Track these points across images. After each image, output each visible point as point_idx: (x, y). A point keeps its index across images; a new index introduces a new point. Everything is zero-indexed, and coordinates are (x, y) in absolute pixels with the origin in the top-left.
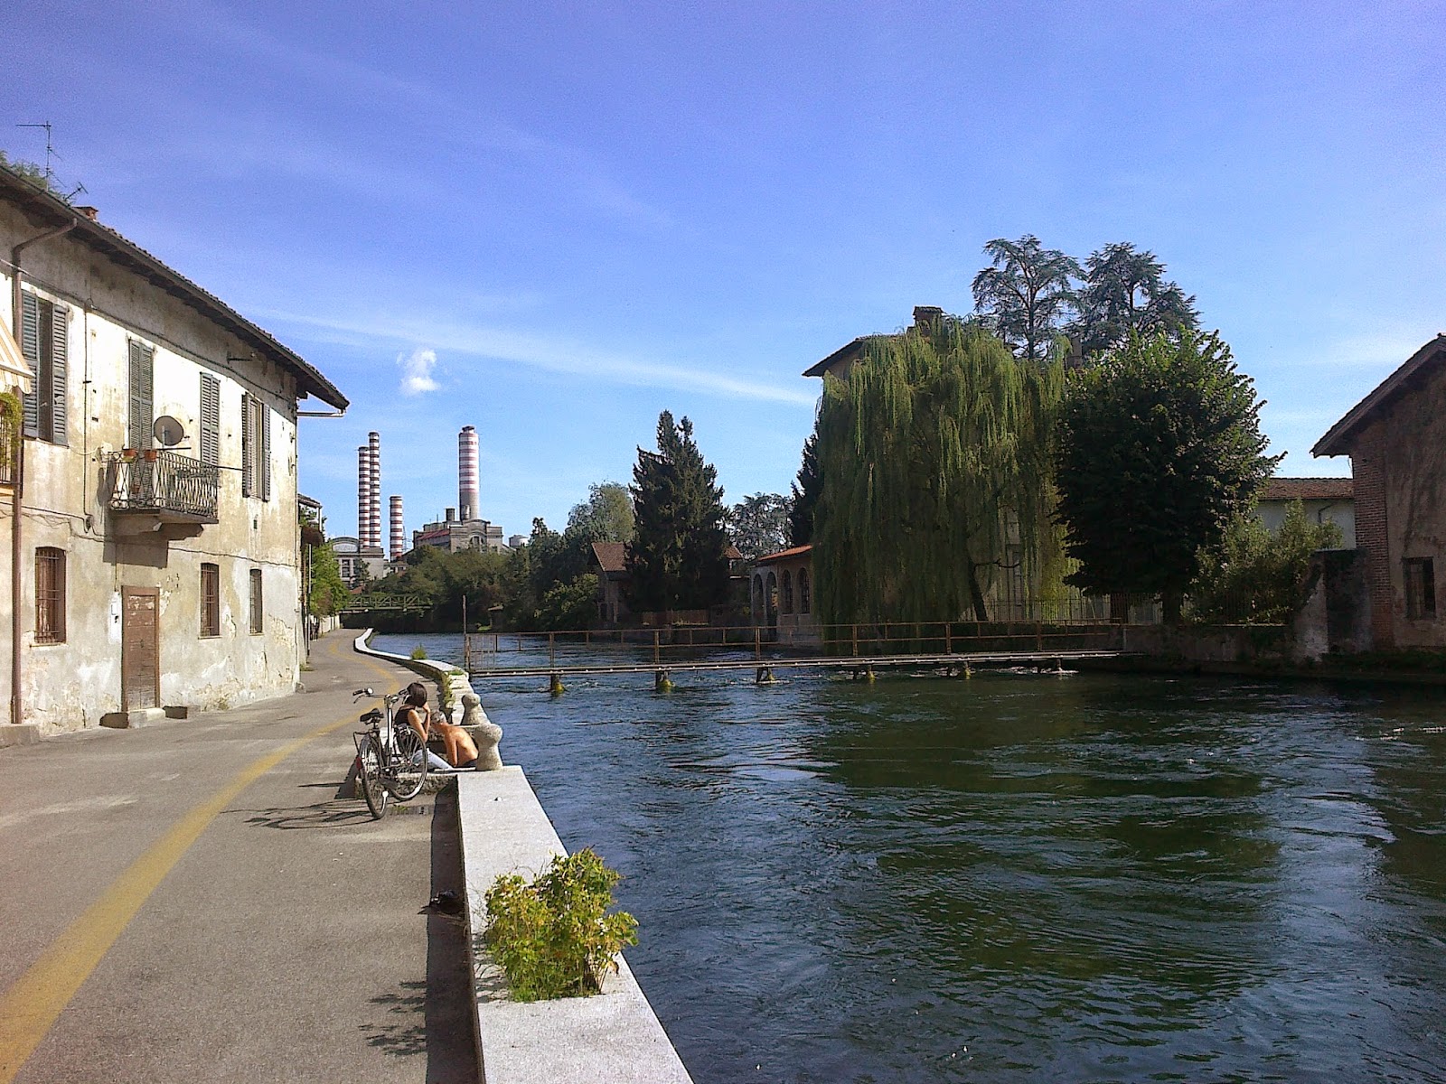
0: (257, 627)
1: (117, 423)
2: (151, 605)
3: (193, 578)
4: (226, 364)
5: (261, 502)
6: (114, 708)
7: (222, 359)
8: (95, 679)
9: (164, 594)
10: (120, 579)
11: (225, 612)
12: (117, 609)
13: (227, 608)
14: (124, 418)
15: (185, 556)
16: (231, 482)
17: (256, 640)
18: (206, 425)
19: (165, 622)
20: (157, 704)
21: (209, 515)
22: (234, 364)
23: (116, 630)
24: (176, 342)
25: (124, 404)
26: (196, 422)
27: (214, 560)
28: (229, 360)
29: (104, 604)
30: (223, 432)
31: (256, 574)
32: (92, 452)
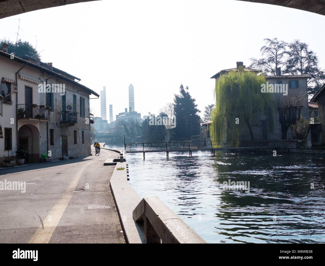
0: (83, 142)
1: (60, 106)
2: (66, 138)
3: (72, 133)
4: (77, 92)
5: (83, 118)
6: (61, 157)
7: (76, 91)
8: (58, 152)
9: (68, 137)
10: (62, 134)
11: (78, 140)
12: (61, 139)
13: (78, 139)
14: (61, 105)
15: (71, 129)
16: (79, 115)
17: (83, 145)
18: (74, 104)
19: (68, 141)
20: (67, 156)
21: (75, 122)
22: (79, 92)
23: (61, 143)
24: (69, 90)
25: (61, 103)
26: (73, 104)
27: (76, 130)
28: (78, 91)
29: (60, 139)
30: (77, 105)
31: (83, 132)
32: (57, 112)
